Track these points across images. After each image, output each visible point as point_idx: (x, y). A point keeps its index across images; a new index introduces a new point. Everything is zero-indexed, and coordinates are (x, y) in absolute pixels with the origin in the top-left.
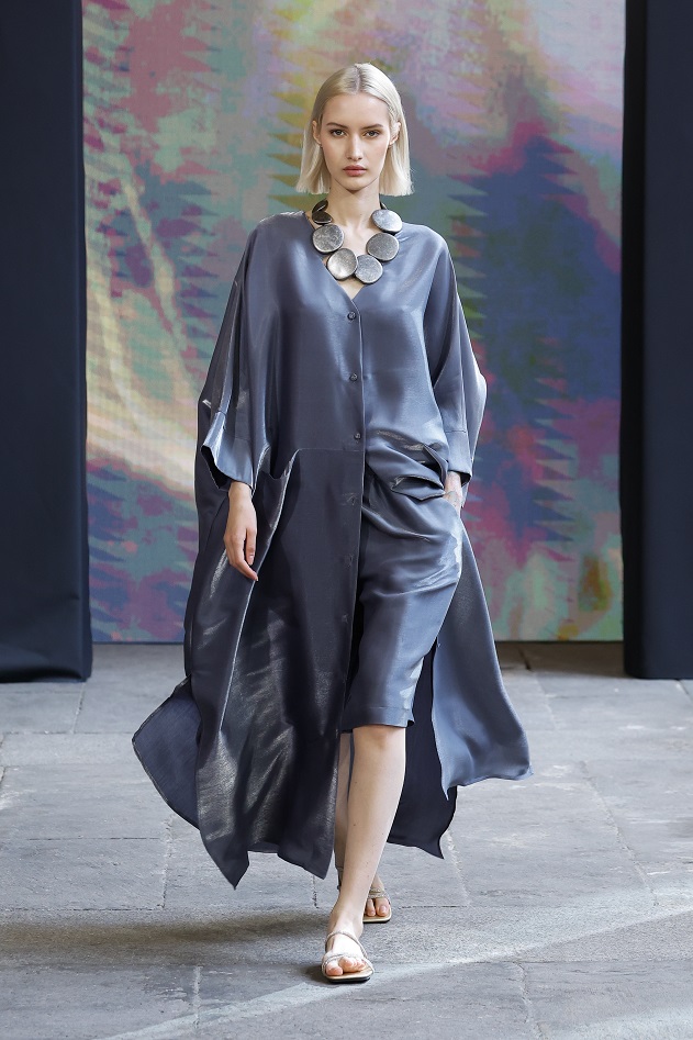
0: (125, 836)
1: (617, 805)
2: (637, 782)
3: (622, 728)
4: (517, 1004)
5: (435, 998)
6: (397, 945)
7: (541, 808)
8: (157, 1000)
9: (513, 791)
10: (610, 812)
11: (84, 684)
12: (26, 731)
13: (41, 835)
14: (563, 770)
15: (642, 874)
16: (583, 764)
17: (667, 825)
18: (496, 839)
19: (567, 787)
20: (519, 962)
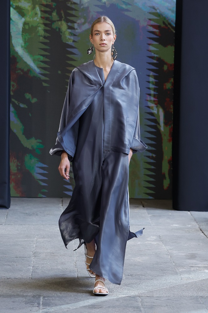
0: (20, 256)
1: (170, 249)
2: (176, 242)
3: (172, 226)
4: (139, 309)
5: (114, 307)
7: (147, 250)
8: (29, 307)
9: (138, 244)
10: (168, 251)
11: (8, 210)
14: (154, 238)
15: (177, 270)
16: (159, 236)
17: (185, 255)
18: (133, 259)
20: (139, 297)
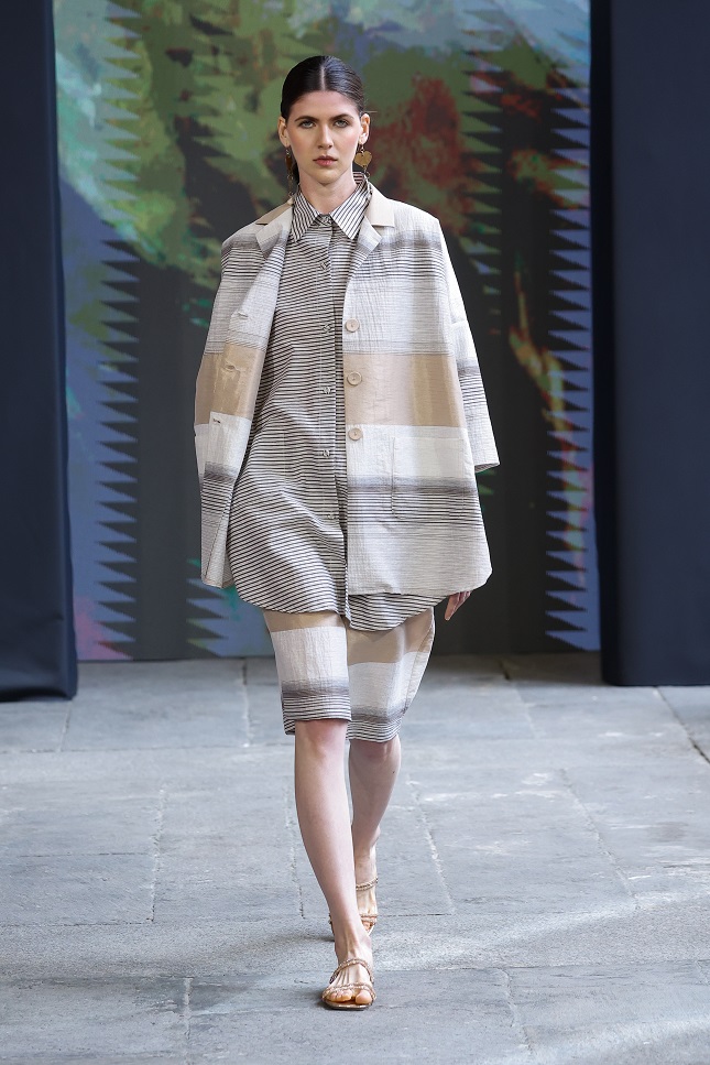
0: (114, 851)
1: (598, 812)
2: (616, 788)
3: (601, 736)
4: (502, 1009)
5: (421, 1004)
6: (383, 953)
7: (523, 816)
8: (148, 1012)
9: (495, 799)
10: (590, 817)
11: (69, 703)
12: (14, 750)
13: (31, 852)
14: (543, 778)
15: (623, 879)
16: (563, 771)
17: (647, 830)
18: (479, 847)
19: (547, 794)
20: (504, 968)
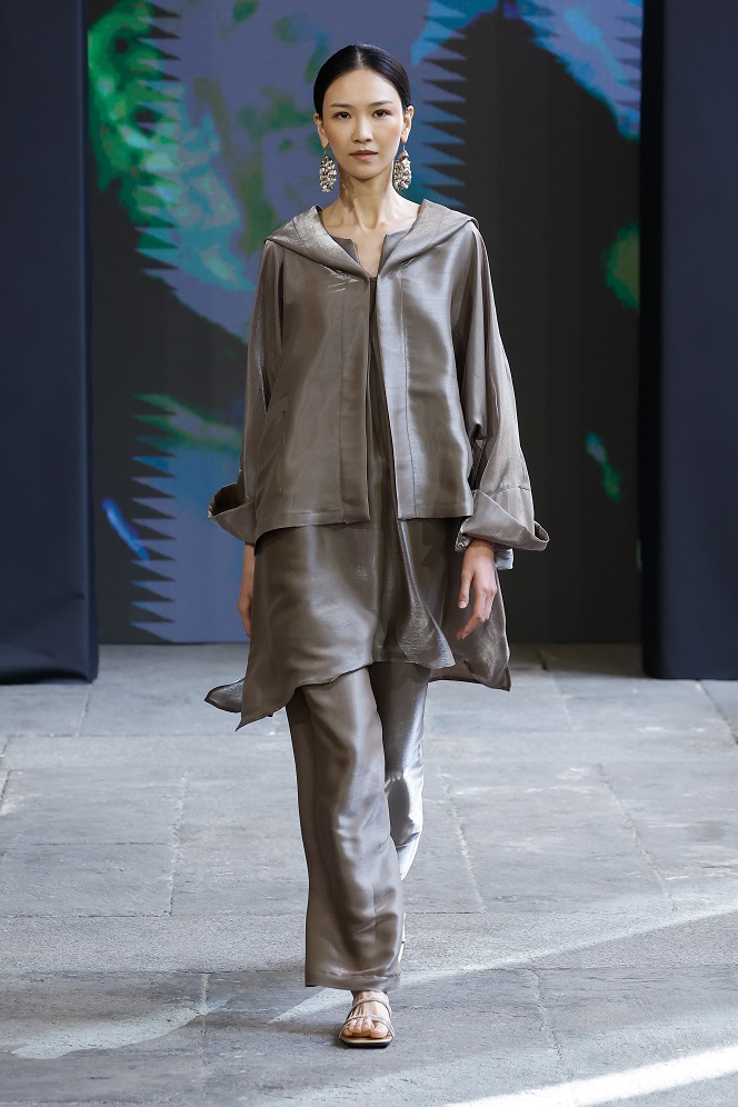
0: (132, 840)
1: (635, 809)
2: (655, 785)
3: (640, 730)
4: (532, 1011)
5: (447, 1006)
7: (557, 812)
8: (163, 1009)
9: (529, 794)
10: (628, 815)
11: (90, 686)
12: (31, 734)
13: (46, 840)
14: (579, 773)
15: (661, 879)
16: (600, 766)
17: (686, 829)
18: (511, 844)
19: (584, 790)
20: (534, 970)
